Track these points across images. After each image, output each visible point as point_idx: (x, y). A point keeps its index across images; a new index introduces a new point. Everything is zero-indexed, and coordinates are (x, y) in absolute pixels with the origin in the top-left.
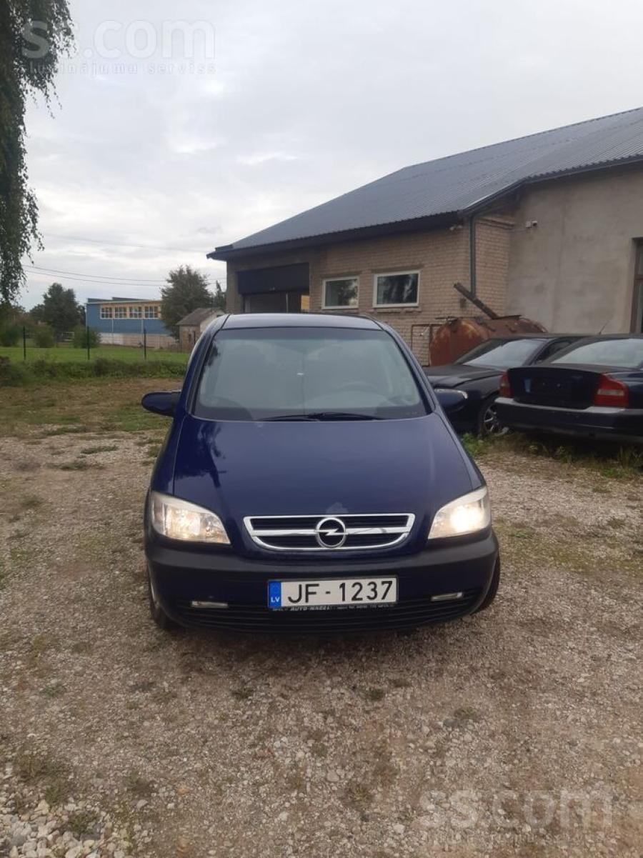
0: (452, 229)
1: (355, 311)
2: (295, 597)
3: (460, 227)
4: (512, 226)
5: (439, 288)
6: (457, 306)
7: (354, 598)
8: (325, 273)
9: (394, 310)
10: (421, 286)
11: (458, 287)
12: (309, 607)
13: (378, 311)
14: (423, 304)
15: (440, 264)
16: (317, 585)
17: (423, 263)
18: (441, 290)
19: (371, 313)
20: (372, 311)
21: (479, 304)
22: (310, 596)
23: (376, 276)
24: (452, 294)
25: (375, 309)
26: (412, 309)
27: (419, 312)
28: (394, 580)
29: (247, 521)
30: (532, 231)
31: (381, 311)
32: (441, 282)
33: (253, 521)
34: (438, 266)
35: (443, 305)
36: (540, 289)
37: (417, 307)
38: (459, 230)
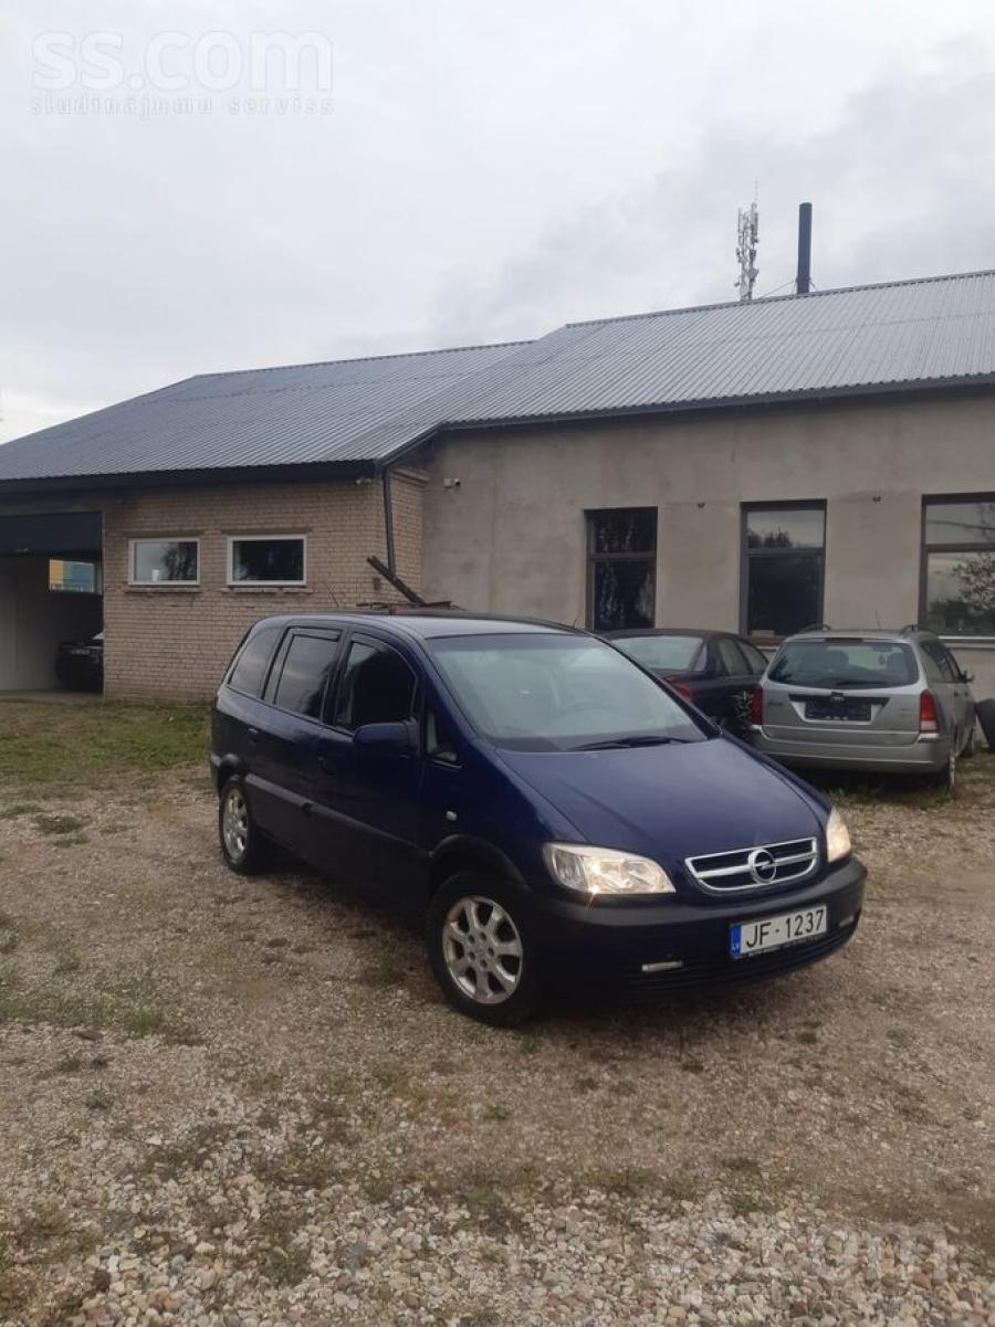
0: (359, 482)
1: (195, 590)
2: (751, 942)
3: (369, 480)
4: (425, 482)
5: (340, 562)
6: (369, 587)
7: (797, 934)
8: (134, 530)
9: (265, 590)
10: (308, 557)
11: (373, 562)
12: (763, 949)
13: (236, 590)
14: (314, 583)
15: (338, 528)
16: (768, 924)
17: (310, 525)
18: (343, 564)
19: (224, 593)
20: (226, 590)
21: (399, 585)
22: (764, 937)
23: (231, 539)
24: (361, 570)
25: (231, 587)
26: (297, 590)
27: (310, 594)
28: (825, 908)
29: (688, 861)
30: (451, 491)
31: (243, 590)
32: (343, 554)
33: (694, 862)
34: (335, 531)
35: (348, 586)
36: (468, 568)
37: (303, 587)
38: (368, 484)
